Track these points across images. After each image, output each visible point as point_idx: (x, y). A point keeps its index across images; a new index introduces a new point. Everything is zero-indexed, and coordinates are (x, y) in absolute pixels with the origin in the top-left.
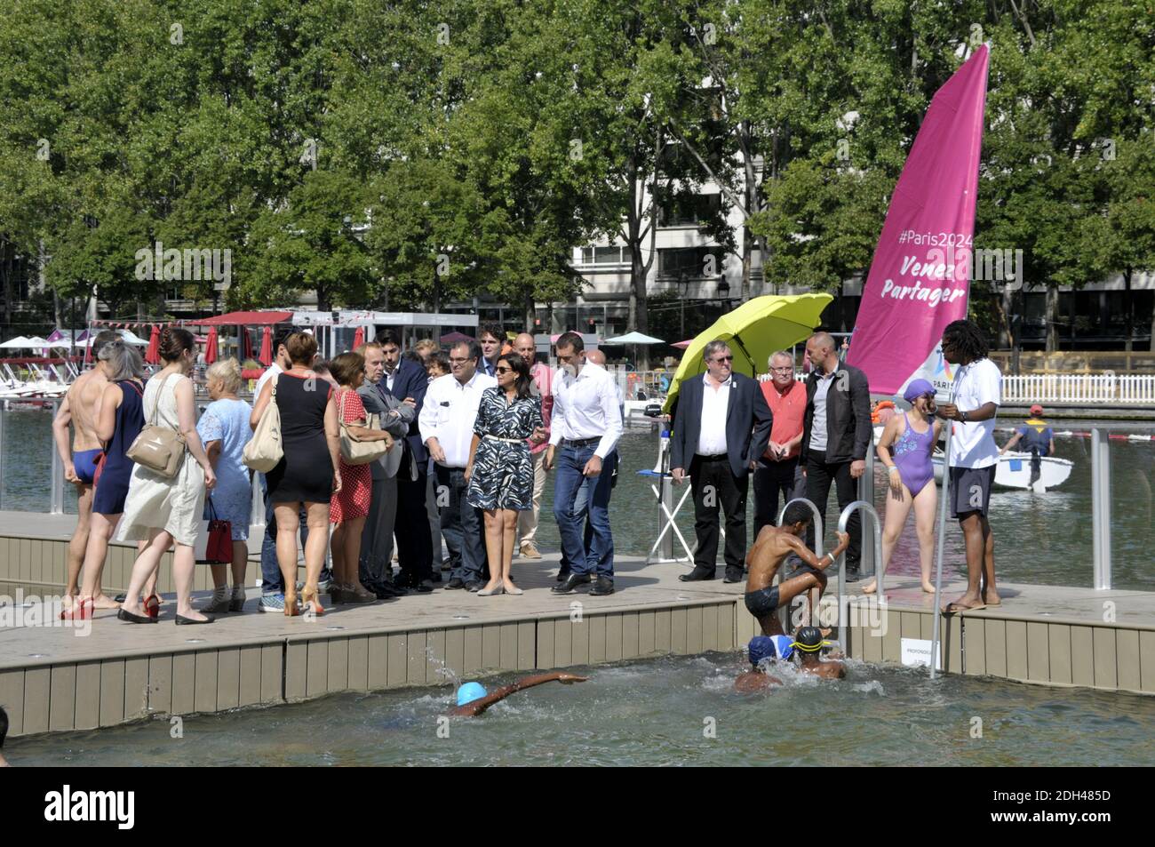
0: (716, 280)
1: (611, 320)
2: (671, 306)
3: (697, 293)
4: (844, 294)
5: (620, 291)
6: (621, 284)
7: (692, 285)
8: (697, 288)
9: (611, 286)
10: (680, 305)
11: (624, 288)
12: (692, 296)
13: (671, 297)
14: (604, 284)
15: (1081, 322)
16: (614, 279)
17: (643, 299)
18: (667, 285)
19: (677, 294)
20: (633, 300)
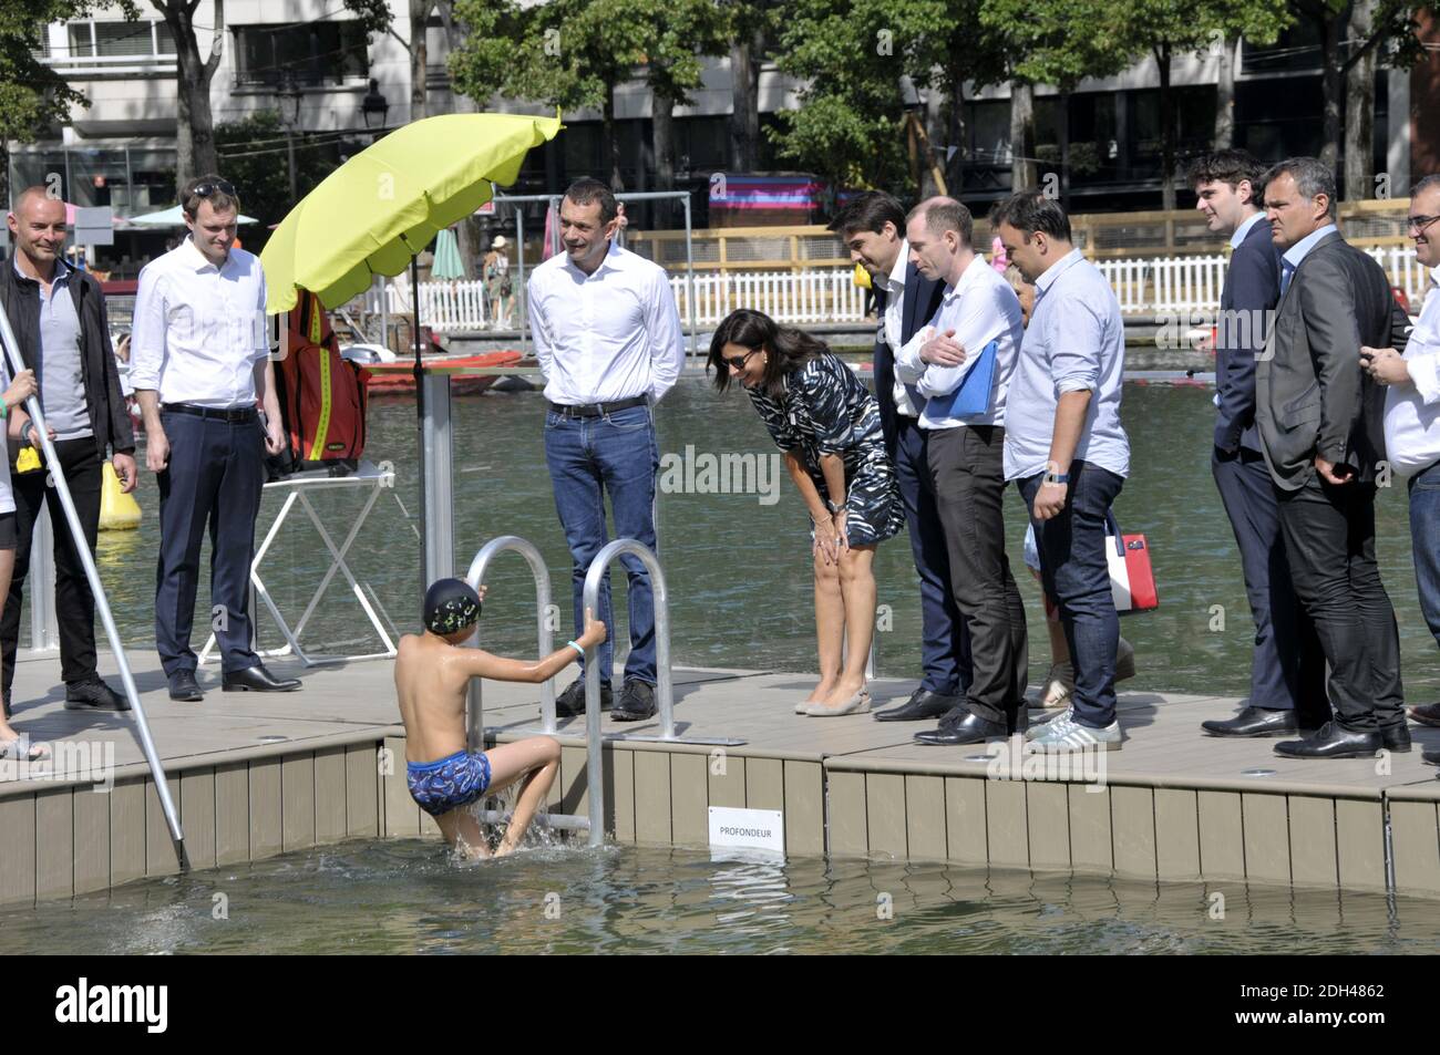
0: (355, 91)
1: (141, 178)
2: (267, 146)
3: (315, 119)
4: (617, 115)
5: (152, 116)
6: (152, 102)
7: (306, 103)
8: (317, 108)
9: (131, 108)
10: (285, 145)
11: (159, 109)
12: (306, 125)
13: (265, 126)
14: (115, 102)
15: (1078, 154)
16: (138, 90)
17: (205, 132)
18: (252, 103)
19: (279, 121)
20: (184, 133)
